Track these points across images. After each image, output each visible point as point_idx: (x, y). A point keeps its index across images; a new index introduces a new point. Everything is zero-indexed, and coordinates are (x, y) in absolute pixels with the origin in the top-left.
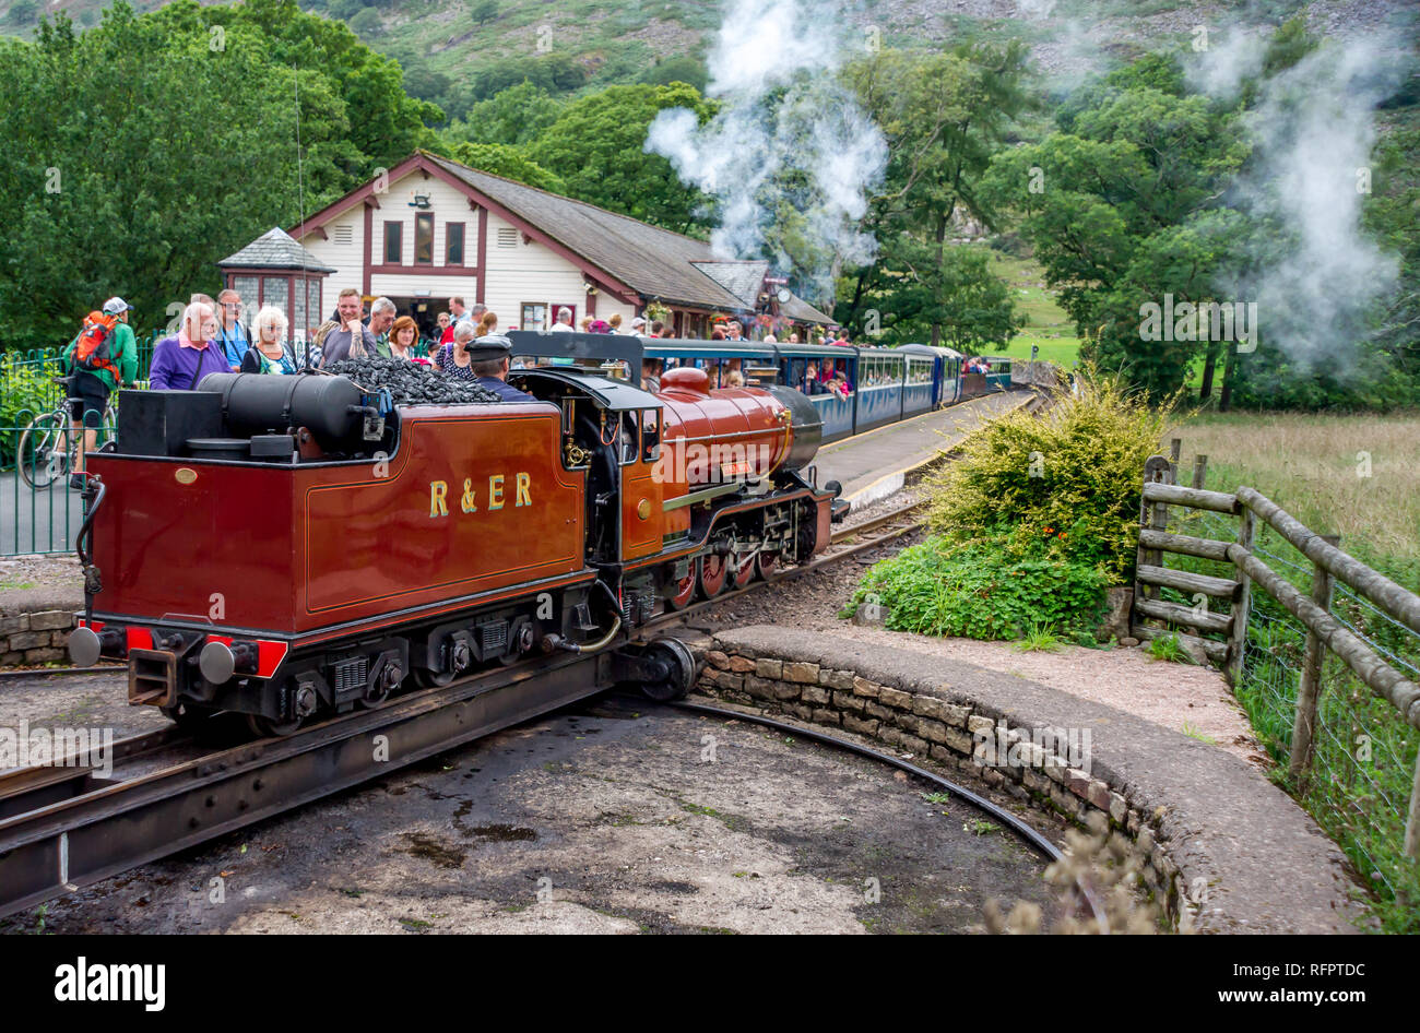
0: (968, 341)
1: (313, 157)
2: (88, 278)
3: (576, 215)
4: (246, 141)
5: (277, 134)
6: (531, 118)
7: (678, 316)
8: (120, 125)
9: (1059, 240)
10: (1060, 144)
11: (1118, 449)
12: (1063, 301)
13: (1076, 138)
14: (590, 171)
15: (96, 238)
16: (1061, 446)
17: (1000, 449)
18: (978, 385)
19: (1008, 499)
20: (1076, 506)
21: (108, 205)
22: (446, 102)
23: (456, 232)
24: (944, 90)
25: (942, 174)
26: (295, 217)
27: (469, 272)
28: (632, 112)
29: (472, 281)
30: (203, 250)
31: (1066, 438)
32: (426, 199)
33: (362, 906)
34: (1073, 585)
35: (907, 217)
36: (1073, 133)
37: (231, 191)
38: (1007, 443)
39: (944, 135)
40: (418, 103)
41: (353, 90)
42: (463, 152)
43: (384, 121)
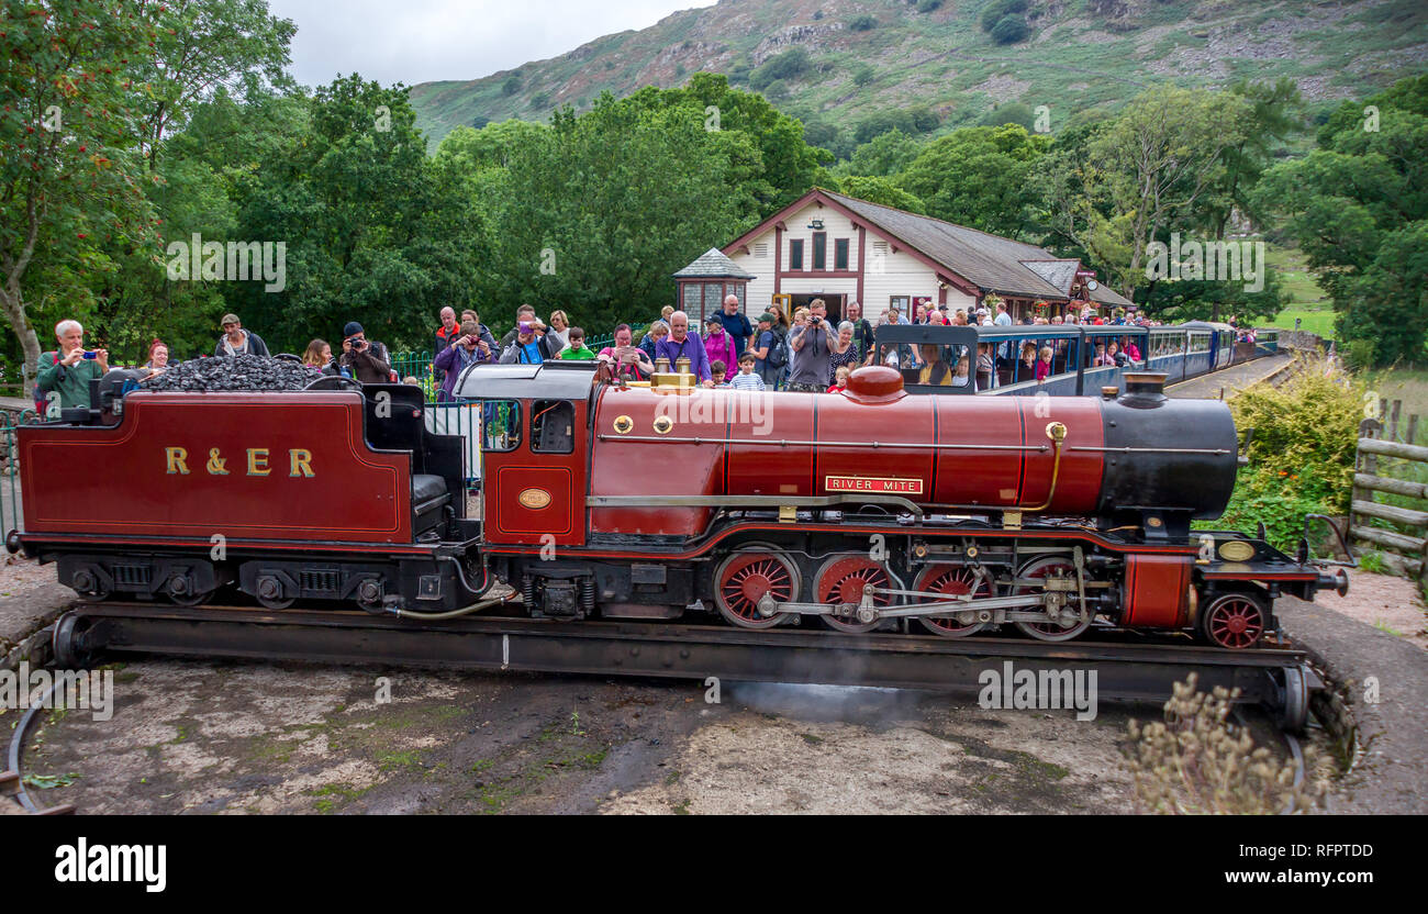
0: (1242, 316)
1: (740, 193)
2: (584, 288)
3: (932, 230)
4: (690, 185)
5: (713, 179)
6: (898, 156)
7: (1009, 303)
8: (605, 179)
9: (1318, 235)
10: (1320, 158)
11: (1339, 412)
12: (1322, 283)
13: (1334, 153)
14: (943, 193)
15: (589, 259)
16: (1294, 410)
17: (1247, 412)
18: (1248, 351)
19: (1252, 450)
20: (1305, 455)
21: (598, 236)
22: (834, 145)
23: (842, 245)
24: (1224, 120)
25: (1222, 186)
26: (727, 238)
27: (852, 275)
28: (975, 148)
29: (854, 282)
30: (662, 264)
31: (1299, 403)
32: (820, 223)
33: (778, 725)
34: (1300, 514)
35: (1192, 219)
36: (1332, 149)
37: (681, 221)
38: (1252, 408)
39: (1223, 155)
40: (815, 150)
41: (768, 143)
42: (848, 184)
43: (790, 165)
